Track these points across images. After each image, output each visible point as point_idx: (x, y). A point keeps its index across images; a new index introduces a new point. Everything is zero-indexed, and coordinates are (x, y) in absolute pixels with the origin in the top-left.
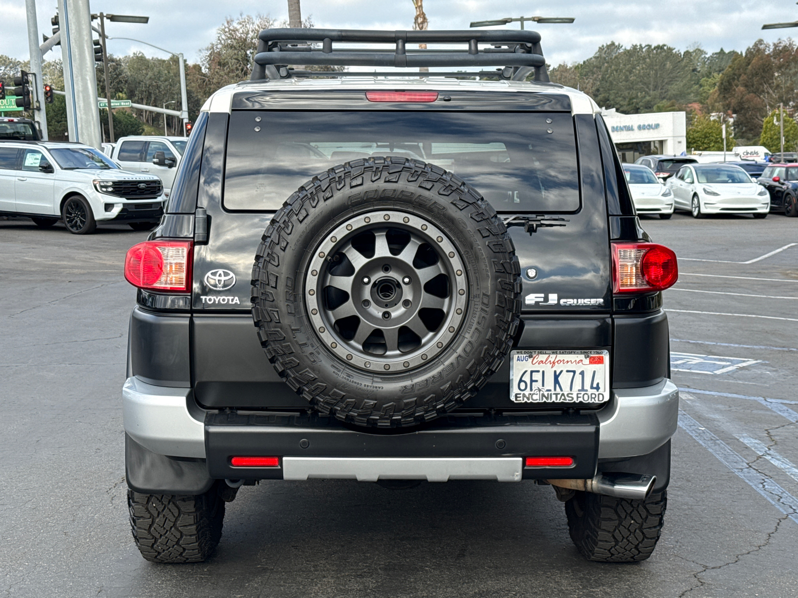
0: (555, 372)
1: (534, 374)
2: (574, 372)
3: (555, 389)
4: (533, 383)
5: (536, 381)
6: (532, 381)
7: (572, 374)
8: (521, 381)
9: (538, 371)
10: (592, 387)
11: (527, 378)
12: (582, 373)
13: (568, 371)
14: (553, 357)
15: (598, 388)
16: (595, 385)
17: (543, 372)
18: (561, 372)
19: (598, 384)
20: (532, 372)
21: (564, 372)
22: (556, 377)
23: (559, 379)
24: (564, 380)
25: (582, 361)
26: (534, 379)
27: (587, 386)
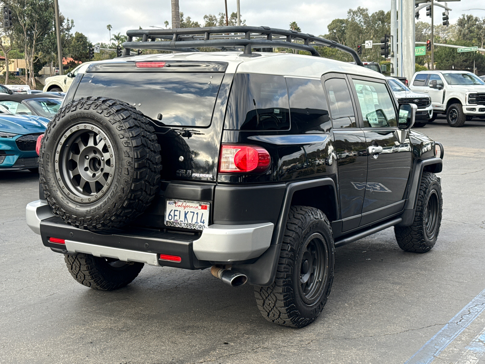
0: (185, 212)
1: (176, 211)
2: (194, 213)
3: (185, 221)
4: (175, 217)
5: (176, 216)
6: (175, 215)
7: (193, 213)
8: (170, 215)
9: (177, 211)
10: (201, 222)
11: (172, 214)
12: (197, 214)
13: (191, 212)
14: (184, 204)
15: (203, 223)
16: (202, 221)
17: (180, 211)
18: (188, 212)
19: (204, 220)
20: (175, 210)
21: (189, 212)
22: (186, 214)
23: (187, 216)
24: (189, 216)
25: (198, 207)
26: (175, 214)
27: (199, 221)
